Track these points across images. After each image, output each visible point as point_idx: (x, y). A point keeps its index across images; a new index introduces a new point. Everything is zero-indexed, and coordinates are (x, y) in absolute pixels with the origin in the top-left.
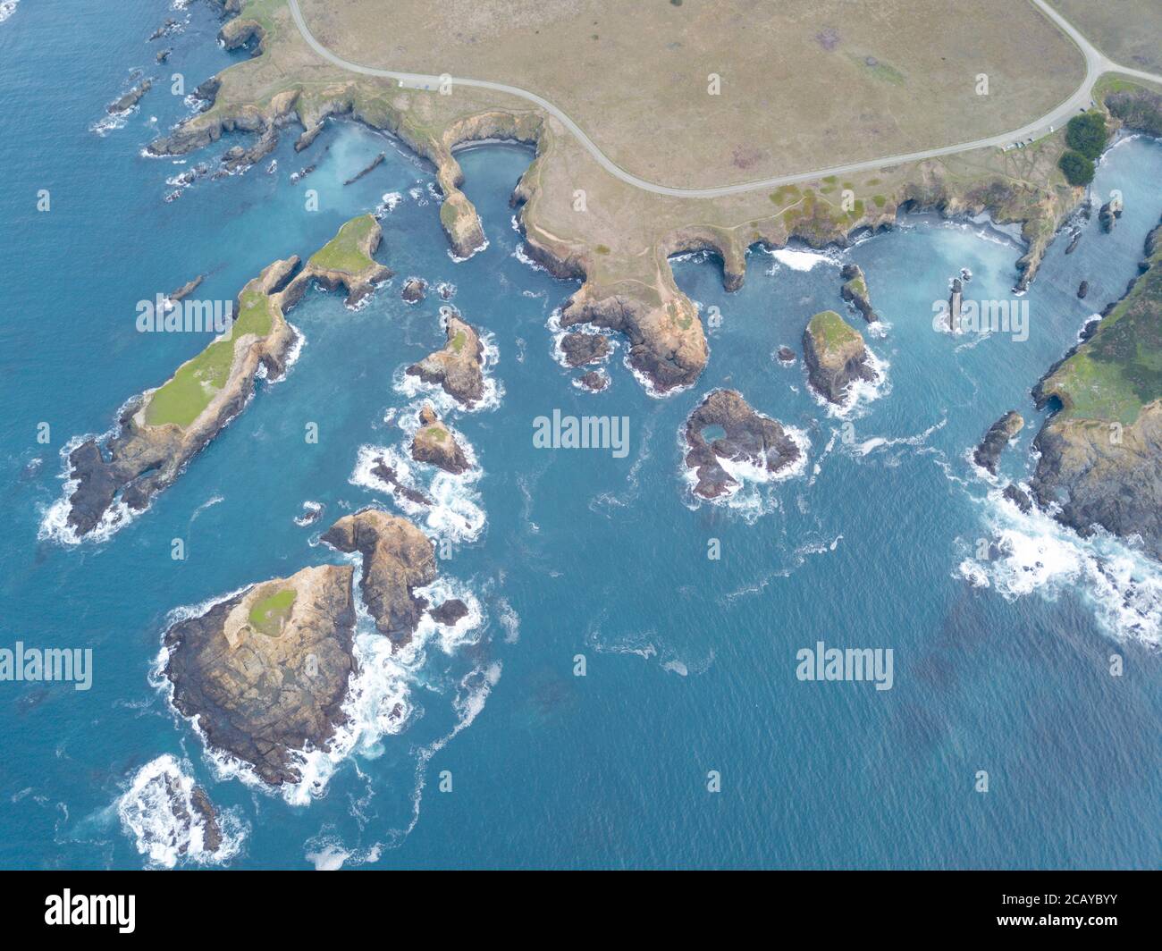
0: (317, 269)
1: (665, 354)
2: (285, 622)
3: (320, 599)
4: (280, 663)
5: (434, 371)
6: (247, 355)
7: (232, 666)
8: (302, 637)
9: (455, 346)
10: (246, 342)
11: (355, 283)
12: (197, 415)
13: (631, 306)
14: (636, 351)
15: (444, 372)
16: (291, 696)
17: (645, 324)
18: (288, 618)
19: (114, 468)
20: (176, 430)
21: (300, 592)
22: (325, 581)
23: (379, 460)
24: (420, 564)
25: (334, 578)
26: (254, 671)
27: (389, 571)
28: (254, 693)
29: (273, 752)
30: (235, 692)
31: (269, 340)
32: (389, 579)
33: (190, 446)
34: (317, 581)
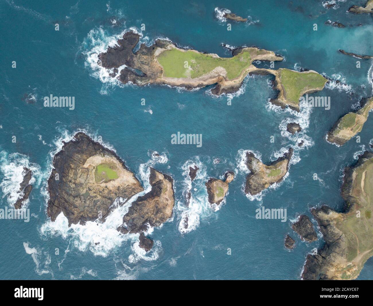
0: (279, 77)
1: (322, 272)
2: (104, 182)
3: (122, 187)
4: (89, 188)
5: (253, 168)
6: (215, 77)
7: (78, 171)
8: (103, 190)
9: (271, 173)
10: (221, 72)
11: (282, 99)
12: (173, 77)
13: (341, 244)
14: (317, 257)
15: (256, 173)
16: (79, 201)
17: (334, 257)
18: (106, 182)
19: (132, 57)
20: (161, 72)
21: (119, 179)
22: (130, 184)
23: (197, 169)
24: (158, 219)
25: (133, 187)
26: (81, 180)
27: (147, 211)
28: (73, 186)
29: (56, 208)
30: (70, 178)
31: (228, 82)
32: (145, 211)
33: (158, 82)
34: (128, 182)
